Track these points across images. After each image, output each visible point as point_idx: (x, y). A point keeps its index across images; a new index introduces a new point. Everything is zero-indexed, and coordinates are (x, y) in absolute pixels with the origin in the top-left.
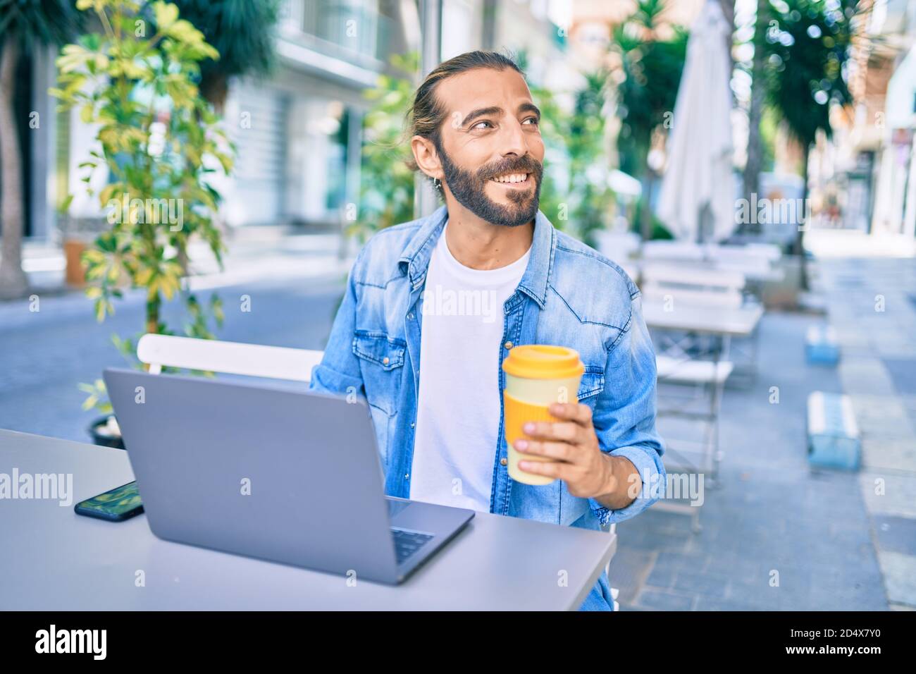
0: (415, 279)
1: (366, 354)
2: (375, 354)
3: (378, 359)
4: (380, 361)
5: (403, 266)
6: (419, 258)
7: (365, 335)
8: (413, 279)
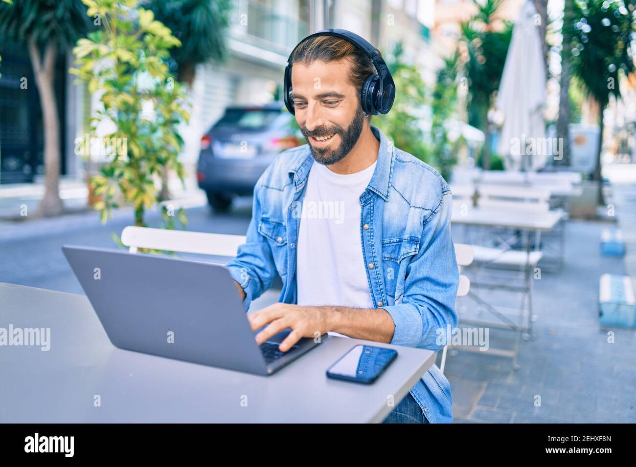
0: (298, 185)
1: (266, 233)
2: (272, 234)
3: (274, 238)
4: (275, 240)
5: (291, 175)
6: (301, 170)
7: (267, 221)
8: (297, 184)
